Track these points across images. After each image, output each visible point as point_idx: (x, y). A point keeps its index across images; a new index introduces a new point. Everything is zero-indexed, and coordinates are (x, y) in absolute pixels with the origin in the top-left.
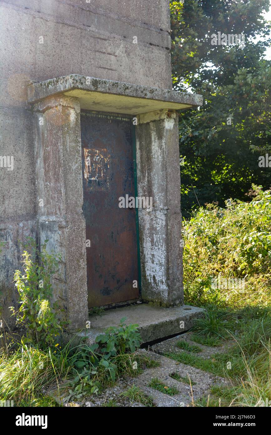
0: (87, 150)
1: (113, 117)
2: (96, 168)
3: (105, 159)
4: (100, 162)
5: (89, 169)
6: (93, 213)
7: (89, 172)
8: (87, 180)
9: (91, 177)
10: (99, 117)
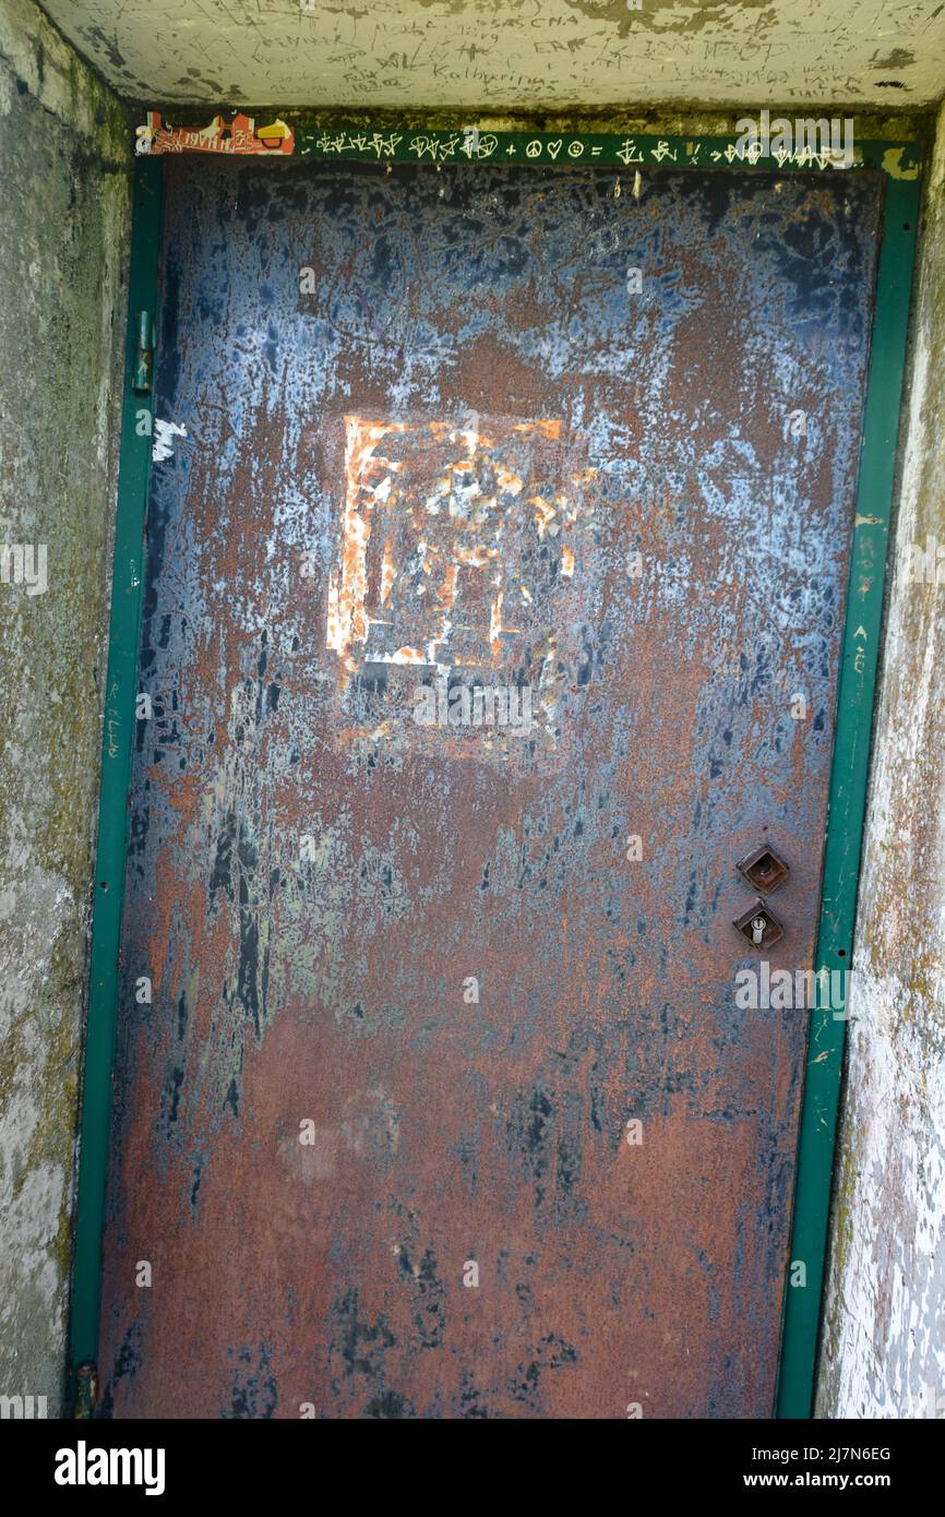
0: (377, 433)
1: (676, 142)
2: (440, 574)
3: (539, 502)
4: (492, 524)
5: (374, 582)
6: (371, 925)
7: (371, 601)
8: (349, 664)
9: (387, 638)
10: (533, 153)
